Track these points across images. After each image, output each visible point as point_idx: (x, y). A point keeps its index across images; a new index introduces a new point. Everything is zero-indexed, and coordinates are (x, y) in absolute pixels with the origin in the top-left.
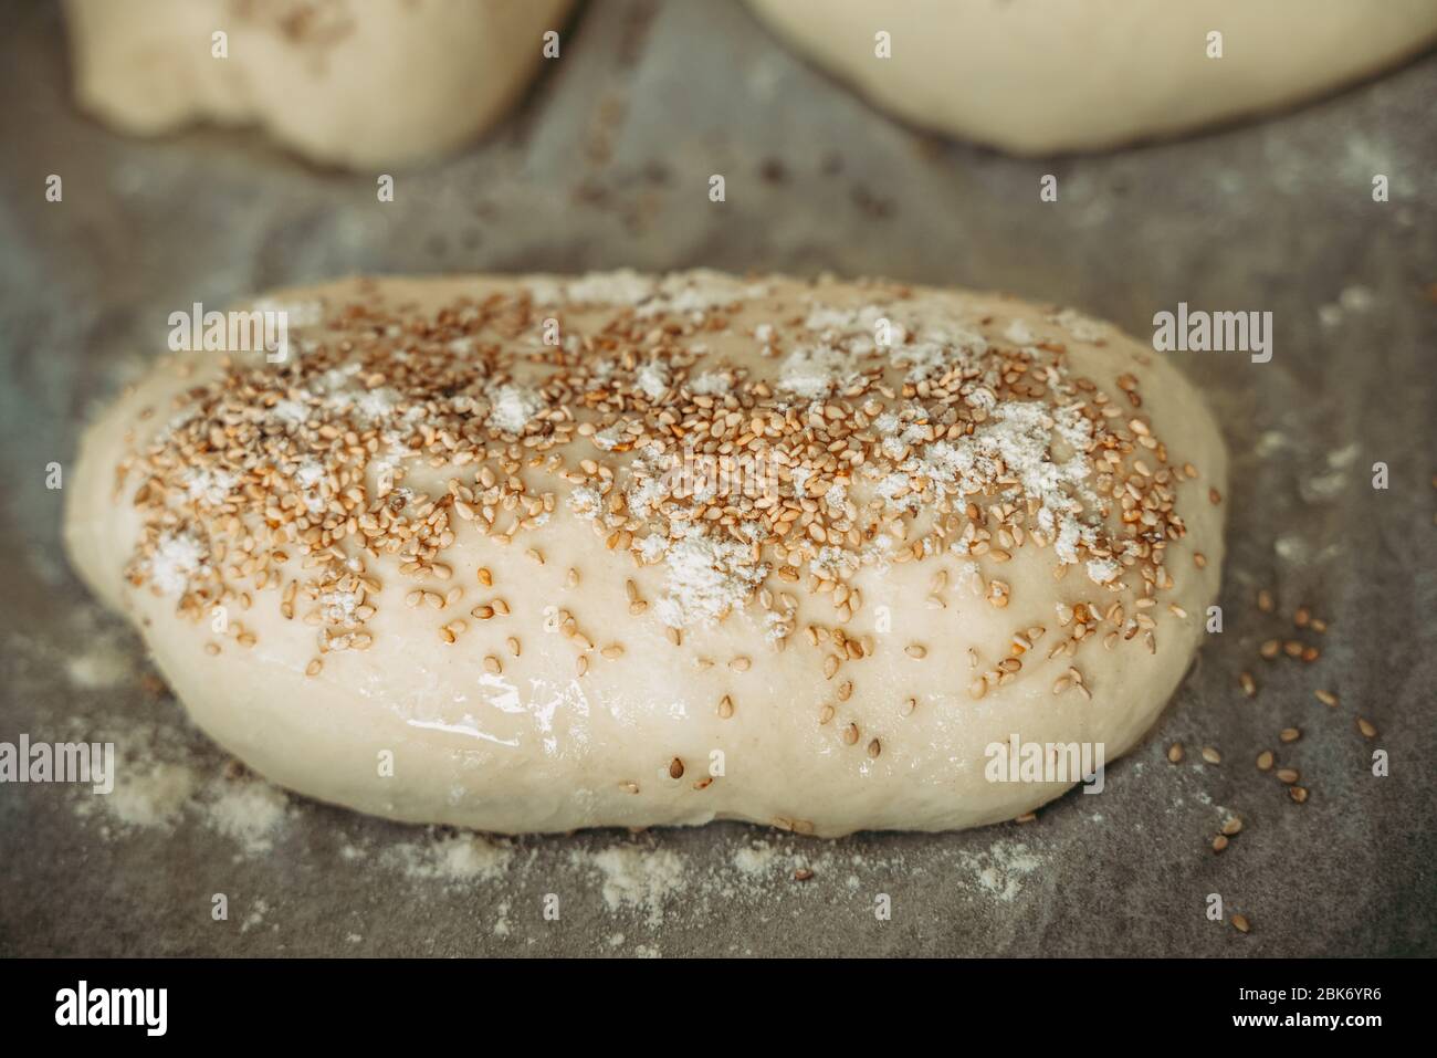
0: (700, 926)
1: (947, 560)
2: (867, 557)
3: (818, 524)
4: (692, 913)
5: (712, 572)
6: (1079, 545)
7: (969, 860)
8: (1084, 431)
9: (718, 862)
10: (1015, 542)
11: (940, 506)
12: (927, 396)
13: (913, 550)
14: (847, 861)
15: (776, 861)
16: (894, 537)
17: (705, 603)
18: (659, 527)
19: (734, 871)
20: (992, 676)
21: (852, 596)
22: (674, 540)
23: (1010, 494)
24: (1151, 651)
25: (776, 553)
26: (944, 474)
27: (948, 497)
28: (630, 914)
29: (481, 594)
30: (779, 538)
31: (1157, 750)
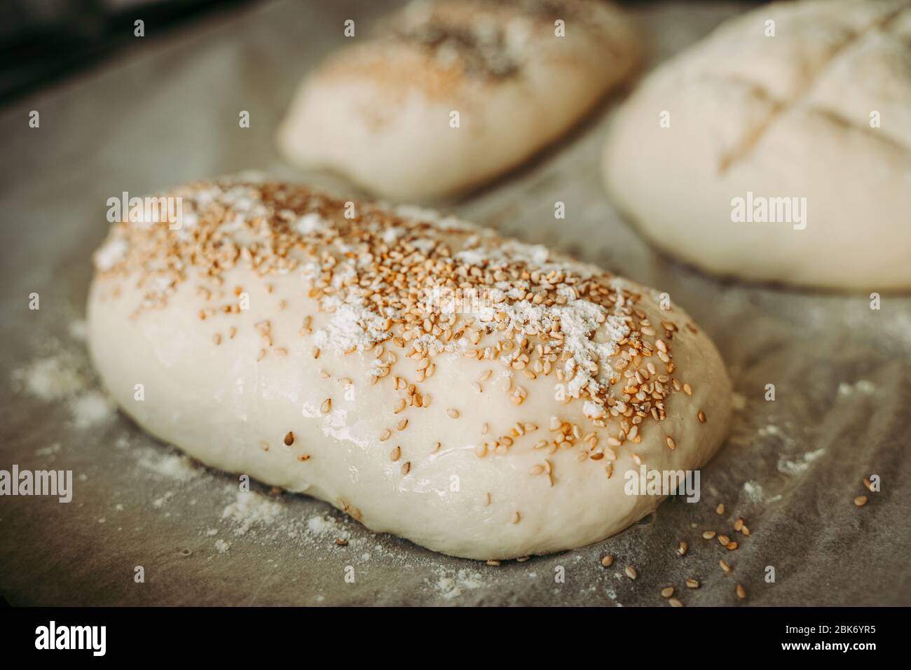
0: (263, 544)
1: (495, 365)
2: (449, 347)
3: (430, 321)
4: (265, 536)
5: (355, 325)
6: (585, 389)
7: (441, 570)
8: (622, 332)
9: (300, 518)
10: (543, 370)
11: (507, 334)
12: (536, 282)
13: (478, 352)
14: (372, 546)
15: (332, 530)
16: (470, 341)
17: (342, 339)
18: (341, 294)
19: (305, 525)
20: (492, 445)
21: (430, 367)
22: (346, 303)
23: (553, 343)
24: (607, 475)
25: (398, 329)
26: (518, 317)
27: (514, 331)
28: (230, 523)
29: (230, 300)
30: (405, 322)
31: (596, 554)
